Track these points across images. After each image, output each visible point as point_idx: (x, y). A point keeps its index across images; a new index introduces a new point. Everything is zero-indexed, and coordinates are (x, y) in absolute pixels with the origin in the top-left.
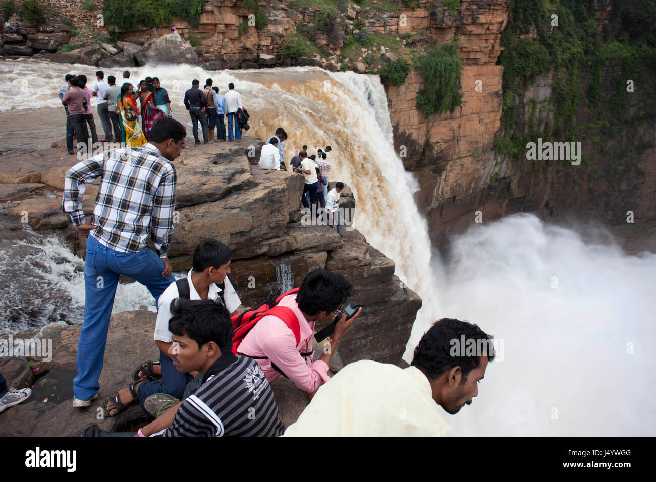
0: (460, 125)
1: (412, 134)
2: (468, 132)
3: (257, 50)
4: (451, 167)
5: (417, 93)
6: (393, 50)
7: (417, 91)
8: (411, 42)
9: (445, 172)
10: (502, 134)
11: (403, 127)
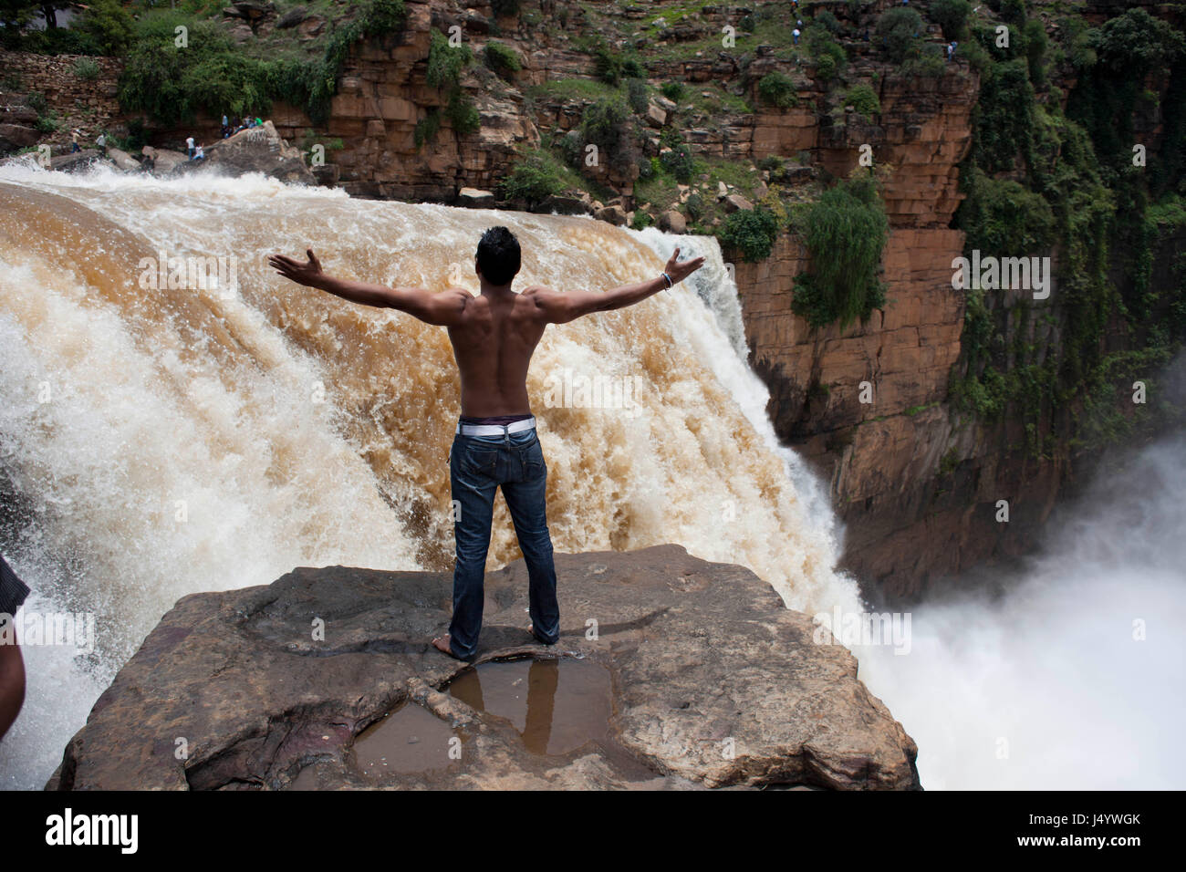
0: (880, 349)
1: (783, 365)
2: (896, 365)
3: (455, 178)
4: (863, 436)
5: (794, 280)
6: (742, 189)
7: (794, 275)
8: (781, 174)
9: (851, 447)
10: (964, 371)
11: (764, 351)
